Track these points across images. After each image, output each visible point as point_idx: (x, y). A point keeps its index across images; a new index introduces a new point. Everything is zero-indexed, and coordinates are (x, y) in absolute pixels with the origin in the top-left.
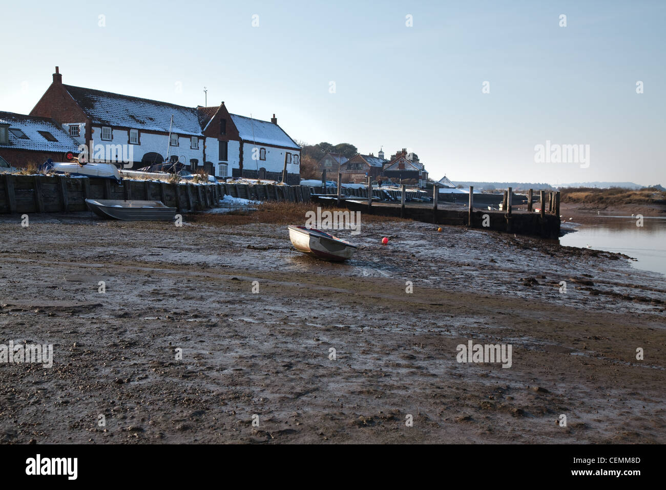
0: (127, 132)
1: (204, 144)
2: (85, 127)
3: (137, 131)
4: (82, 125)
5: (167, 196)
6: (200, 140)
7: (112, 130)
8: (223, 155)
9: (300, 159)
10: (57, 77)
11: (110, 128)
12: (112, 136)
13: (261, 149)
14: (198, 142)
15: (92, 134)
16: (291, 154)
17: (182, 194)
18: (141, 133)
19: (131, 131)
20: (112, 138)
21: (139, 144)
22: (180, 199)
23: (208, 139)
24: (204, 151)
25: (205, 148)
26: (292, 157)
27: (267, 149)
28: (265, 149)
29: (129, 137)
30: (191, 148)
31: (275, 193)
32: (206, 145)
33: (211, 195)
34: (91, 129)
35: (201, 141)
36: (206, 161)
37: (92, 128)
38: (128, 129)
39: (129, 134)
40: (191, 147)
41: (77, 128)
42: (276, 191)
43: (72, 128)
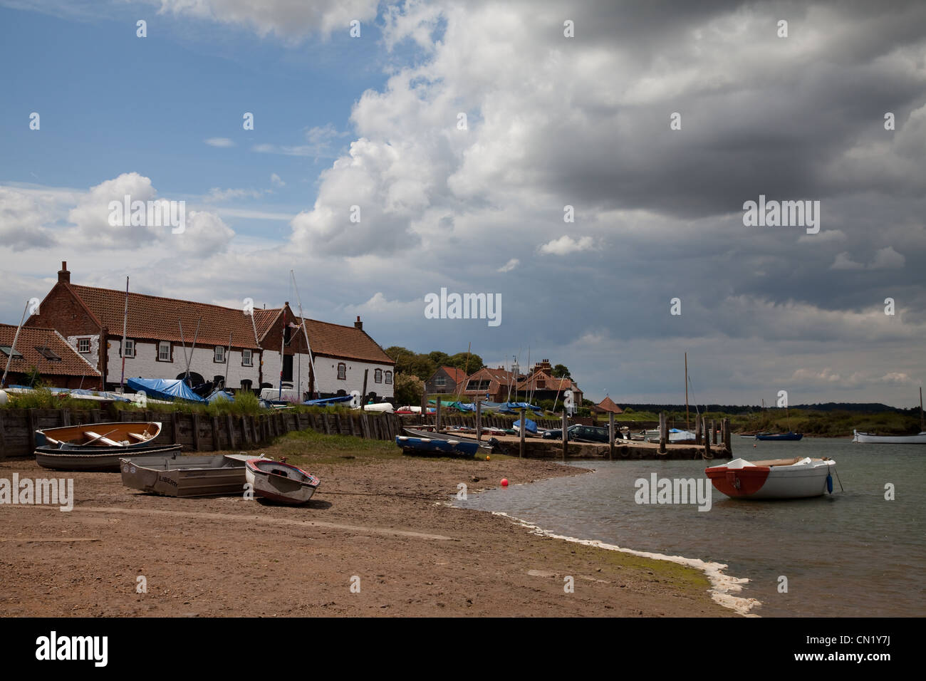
0: (155, 345)
1: (260, 359)
2: (99, 341)
3: (168, 345)
4: (94, 338)
5: (201, 430)
6: (254, 354)
7: (135, 344)
8: (287, 375)
9: (394, 378)
10: (64, 275)
11: (133, 341)
12: (135, 351)
13: (339, 364)
14: (252, 356)
15: (108, 350)
16: (381, 370)
17: (220, 429)
18: (175, 347)
19: (161, 344)
20: (135, 355)
21: (172, 361)
22: (218, 435)
23: (266, 352)
24: (260, 368)
25: (261, 365)
26: (383, 374)
27: (348, 364)
28: (344, 364)
29: (158, 352)
30: (243, 366)
31: (350, 424)
32: (262, 360)
33: (261, 429)
34: (106, 343)
35: (256, 356)
36: (263, 382)
37: (109, 341)
38: (157, 342)
39: (158, 349)
40: (242, 363)
41: (88, 341)
42: (352, 421)
43: (82, 342)
